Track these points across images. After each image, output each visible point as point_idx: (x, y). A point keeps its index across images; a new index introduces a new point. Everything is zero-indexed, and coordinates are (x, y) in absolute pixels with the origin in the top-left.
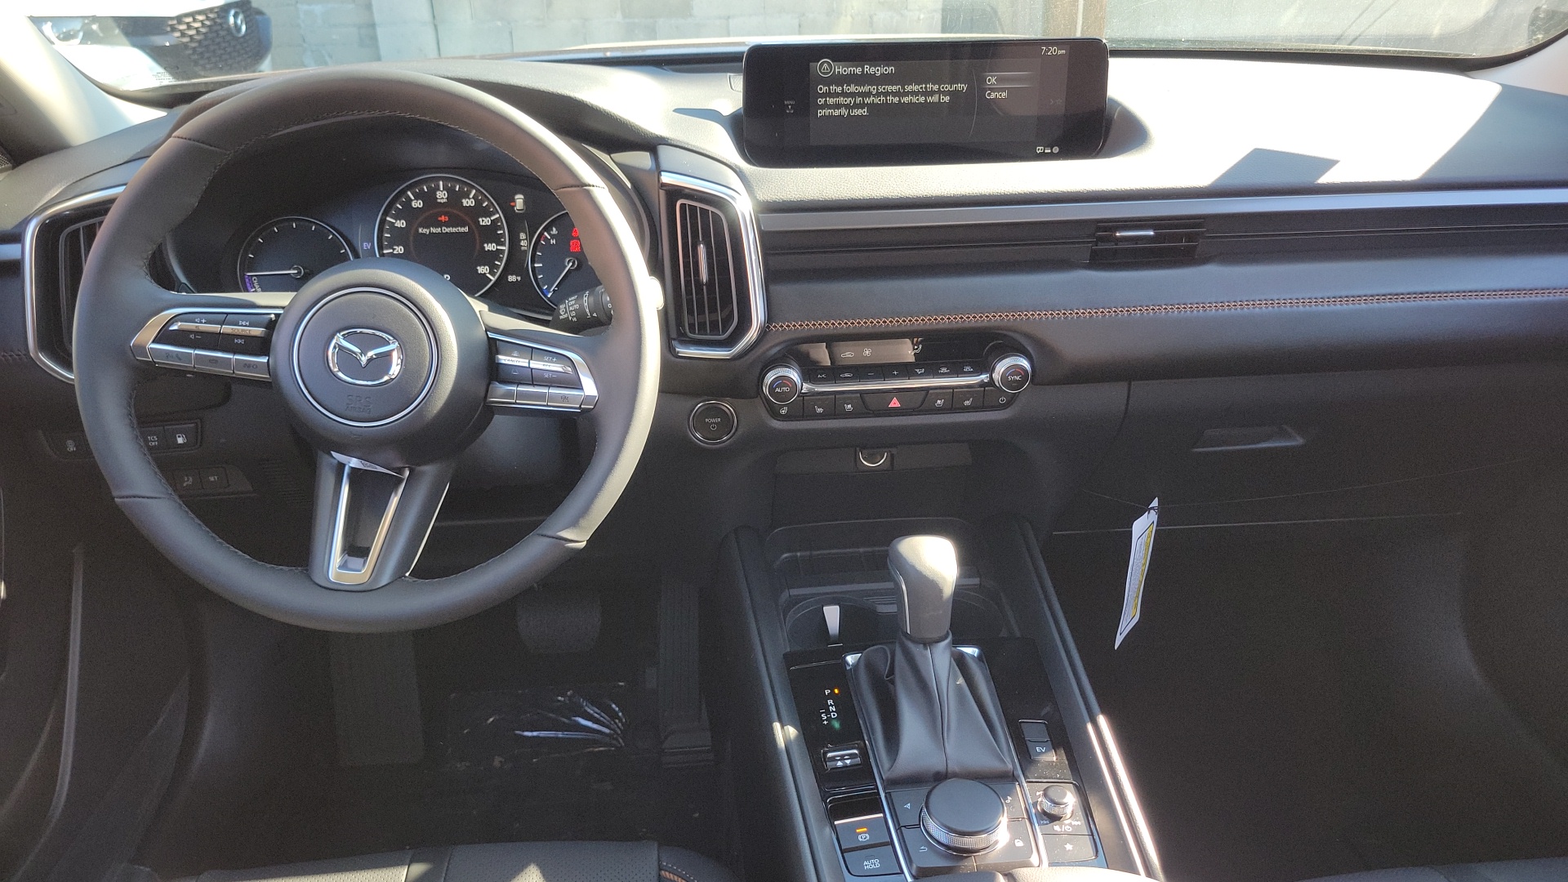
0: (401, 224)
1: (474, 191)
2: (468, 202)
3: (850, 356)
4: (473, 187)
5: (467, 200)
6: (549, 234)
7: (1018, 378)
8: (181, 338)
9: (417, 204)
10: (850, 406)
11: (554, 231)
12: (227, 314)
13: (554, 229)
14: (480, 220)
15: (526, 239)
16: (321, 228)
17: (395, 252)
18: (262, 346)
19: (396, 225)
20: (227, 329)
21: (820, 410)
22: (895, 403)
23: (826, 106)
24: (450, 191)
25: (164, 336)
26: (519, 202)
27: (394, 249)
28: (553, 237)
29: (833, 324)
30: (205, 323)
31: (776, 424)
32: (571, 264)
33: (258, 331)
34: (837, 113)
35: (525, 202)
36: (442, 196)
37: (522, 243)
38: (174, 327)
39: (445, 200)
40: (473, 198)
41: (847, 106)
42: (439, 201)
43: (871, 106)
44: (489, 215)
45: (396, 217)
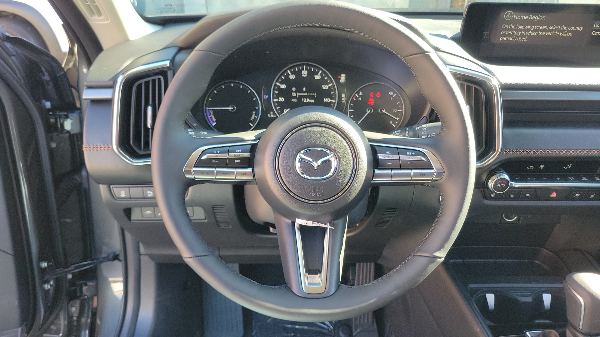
0: (283, 86)
1: (320, 72)
2: (318, 77)
3: (532, 168)
4: (320, 69)
5: (317, 76)
6: (358, 95)
8: (208, 163)
9: (292, 77)
10: (528, 195)
11: (361, 94)
12: (229, 146)
13: (361, 93)
14: (323, 86)
15: (345, 97)
16: (245, 87)
17: (280, 101)
19: (281, 87)
20: (231, 155)
21: (512, 196)
22: (554, 195)
23: (505, 35)
24: (309, 71)
26: (343, 77)
27: (279, 99)
28: (360, 96)
30: (219, 153)
32: (369, 111)
33: (247, 155)
34: (510, 39)
35: (346, 78)
36: (305, 73)
37: (343, 99)
38: (204, 157)
39: (306, 76)
40: (320, 75)
41: (517, 36)
42: (303, 76)
43: (529, 37)
44: (328, 84)
45: (281, 83)
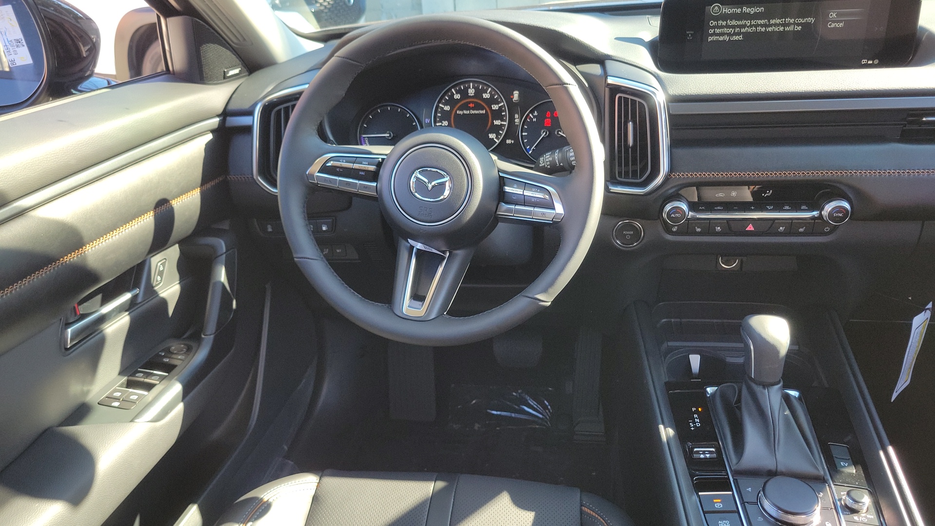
0: (447, 108)
1: (490, 89)
2: (486, 96)
3: (722, 196)
4: (490, 87)
5: (486, 94)
6: (533, 115)
7: (841, 215)
8: (332, 171)
9: (457, 96)
10: (719, 228)
12: (357, 157)
13: (536, 112)
14: (492, 106)
15: (519, 118)
16: (403, 110)
17: (443, 125)
18: (374, 176)
19: (445, 109)
20: (356, 166)
21: (699, 230)
22: (750, 228)
23: (714, 34)
24: (476, 89)
25: (324, 169)
26: (516, 95)
27: (442, 123)
28: (535, 117)
29: (713, 175)
30: (345, 162)
31: (669, 237)
32: (544, 133)
33: (372, 168)
34: (721, 39)
35: (519, 96)
36: (471, 92)
37: (516, 121)
38: (329, 164)
39: (473, 95)
40: (489, 93)
41: (729, 35)
42: (469, 95)
43: (745, 34)
44: (498, 103)
45: (445, 104)
